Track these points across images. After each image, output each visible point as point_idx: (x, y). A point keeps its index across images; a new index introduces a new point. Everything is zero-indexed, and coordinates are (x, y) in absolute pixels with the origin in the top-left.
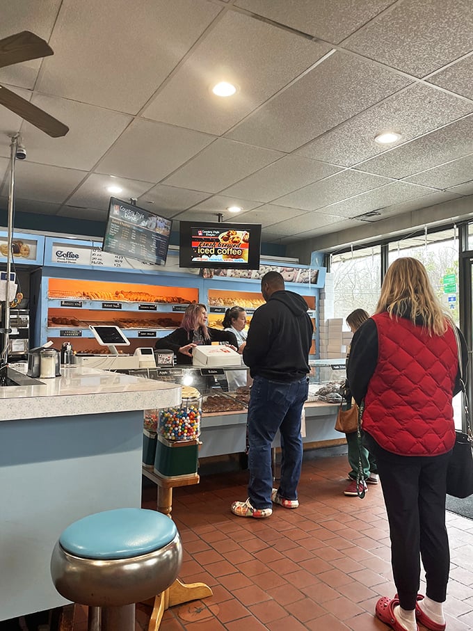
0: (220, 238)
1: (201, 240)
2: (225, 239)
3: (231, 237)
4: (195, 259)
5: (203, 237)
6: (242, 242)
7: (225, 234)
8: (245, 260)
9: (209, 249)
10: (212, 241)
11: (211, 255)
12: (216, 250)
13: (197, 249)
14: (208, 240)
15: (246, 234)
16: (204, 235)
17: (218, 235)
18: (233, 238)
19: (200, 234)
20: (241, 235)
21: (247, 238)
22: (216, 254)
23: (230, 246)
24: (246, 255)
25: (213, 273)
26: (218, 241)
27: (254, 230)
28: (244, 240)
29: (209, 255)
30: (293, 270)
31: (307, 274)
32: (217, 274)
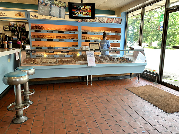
0: (81, 8)
1: (75, 9)
2: (83, 9)
3: (85, 8)
4: (74, 16)
5: (76, 8)
6: (89, 10)
7: (83, 7)
8: (90, 16)
9: (78, 12)
10: (79, 9)
11: (79, 14)
12: (80, 12)
13: (74, 12)
14: (78, 9)
15: (90, 7)
16: (76, 7)
17: (81, 7)
18: (86, 8)
19: (75, 7)
20: (89, 7)
21: (91, 8)
22: (81, 14)
23: (85, 11)
24: (90, 14)
25: (82, 20)
26: (81, 9)
27: (93, 5)
28: (89, 9)
29: (78, 14)
30: (111, 19)
31: (117, 20)
32: (84, 21)
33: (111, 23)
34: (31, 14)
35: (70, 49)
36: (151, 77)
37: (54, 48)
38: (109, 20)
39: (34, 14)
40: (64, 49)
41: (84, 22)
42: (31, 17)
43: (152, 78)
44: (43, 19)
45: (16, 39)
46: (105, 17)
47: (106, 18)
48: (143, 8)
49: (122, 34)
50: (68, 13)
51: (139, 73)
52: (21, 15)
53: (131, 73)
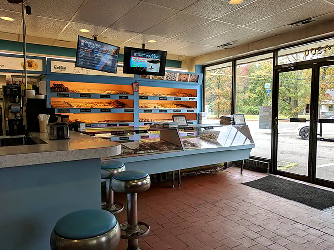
30: (185, 74)
31: (194, 76)
32: (145, 77)
33: (185, 81)
34: (53, 63)
35: (120, 126)
36: (258, 165)
37: (92, 125)
38: (182, 77)
39: (59, 64)
40: (110, 126)
41: (144, 79)
42: (53, 70)
43: (261, 167)
44: (74, 73)
45: (18, 109)
46: (177, 72)
47: (178, 74)
48: (234, 61)
49: (198, 99)
50: (123, 65)
51: (242, 161)
52: (33, 65)
53: (227, 163)
